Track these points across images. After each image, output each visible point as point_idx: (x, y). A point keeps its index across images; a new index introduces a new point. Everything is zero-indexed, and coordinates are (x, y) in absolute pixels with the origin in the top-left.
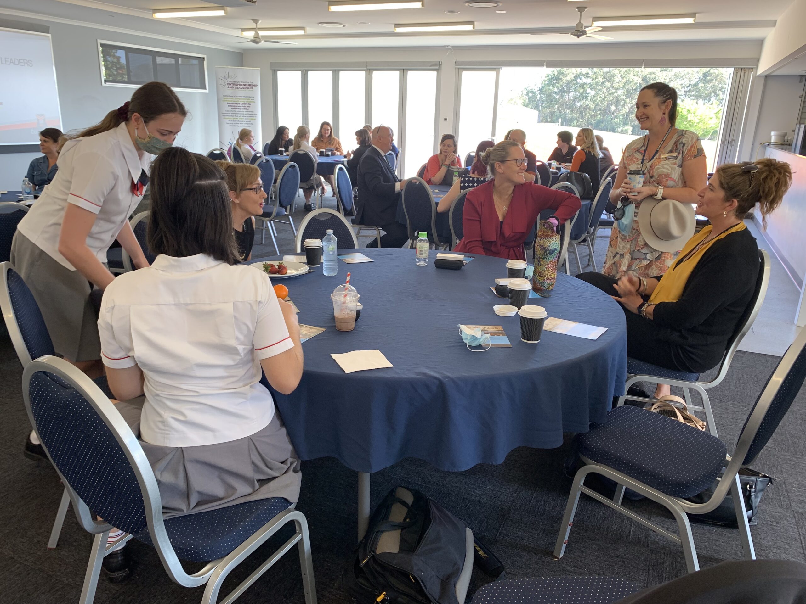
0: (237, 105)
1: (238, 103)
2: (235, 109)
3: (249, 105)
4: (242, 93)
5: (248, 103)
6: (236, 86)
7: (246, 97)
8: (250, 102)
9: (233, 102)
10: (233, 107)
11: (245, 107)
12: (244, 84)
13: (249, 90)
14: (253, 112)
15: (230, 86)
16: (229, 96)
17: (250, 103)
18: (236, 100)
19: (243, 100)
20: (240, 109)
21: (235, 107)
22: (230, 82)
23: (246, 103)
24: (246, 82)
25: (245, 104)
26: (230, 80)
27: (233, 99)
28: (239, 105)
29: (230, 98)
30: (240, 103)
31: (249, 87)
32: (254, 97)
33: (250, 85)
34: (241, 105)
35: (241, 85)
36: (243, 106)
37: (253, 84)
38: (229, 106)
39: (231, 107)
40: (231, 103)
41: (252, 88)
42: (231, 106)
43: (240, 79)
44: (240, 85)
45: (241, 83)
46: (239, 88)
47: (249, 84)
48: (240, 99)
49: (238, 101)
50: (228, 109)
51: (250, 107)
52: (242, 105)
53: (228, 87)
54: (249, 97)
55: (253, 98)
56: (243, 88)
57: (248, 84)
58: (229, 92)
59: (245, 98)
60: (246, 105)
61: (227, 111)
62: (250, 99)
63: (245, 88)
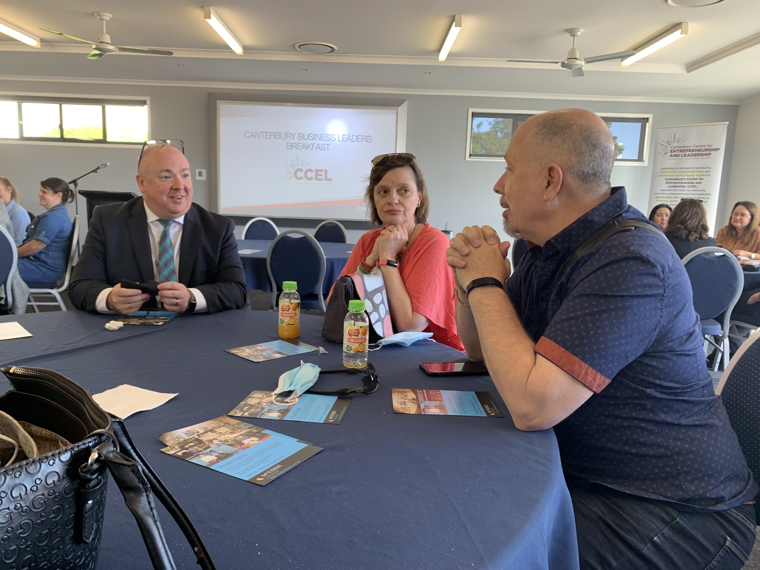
0: (680, 181)
1: (682, 177)
2: (675, 186)
3: (700, 181)
4: (690, 162)
5: (698, 177)
6: (683, 154)
7: (697, 168)
8: (703, 175)
9: (675, 177)
10: (673, 185)
11: (693, 183)
12: (697, 148)
13: (705, 156)
14: (704, 191)
15: (675, 153)
16: (671, 168)
17: (701, 177)
18: (680, 174)
19: (691, 174)
20: (684, 187)
21: (677, 185)
22: (675, 147)
23: (695, 177)
24: (701, 146)
25: (694, 179)
26: (676, 144)
27: (675, 172)
28: (683, 181)
29: (670, 172)
30: (686, 177)
31: (705, 152)
32: (710, 168)
33: (706, 150)
34: (686, 181)
35: (693, 150)
36: (689, 183)
37: (713, 147)
38: (667, 183)
39: (670, 185)
40: (672, 179)
41: (710, 154)
42: (670, 183)
43: (692, 143)
44: (690, 151)
45: (692, 148)
46: (688, 155)
47: (706, 148)
48: (686, 172)
49: (683, 175)
50: (665, 187)
51: (701, 183)
52: (689, 181)
53: (671, 156)
54: (703, 168)
55: (708, 170)
56: (695, 155)
57: (703, 148)
58: (670, 162)
59: (695, 170)
60: (695, 181)
61: (663, 190)
62: (703, 172)
63: (698, 155)
